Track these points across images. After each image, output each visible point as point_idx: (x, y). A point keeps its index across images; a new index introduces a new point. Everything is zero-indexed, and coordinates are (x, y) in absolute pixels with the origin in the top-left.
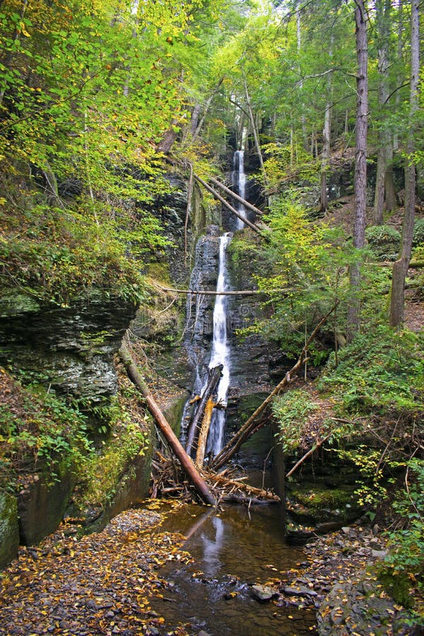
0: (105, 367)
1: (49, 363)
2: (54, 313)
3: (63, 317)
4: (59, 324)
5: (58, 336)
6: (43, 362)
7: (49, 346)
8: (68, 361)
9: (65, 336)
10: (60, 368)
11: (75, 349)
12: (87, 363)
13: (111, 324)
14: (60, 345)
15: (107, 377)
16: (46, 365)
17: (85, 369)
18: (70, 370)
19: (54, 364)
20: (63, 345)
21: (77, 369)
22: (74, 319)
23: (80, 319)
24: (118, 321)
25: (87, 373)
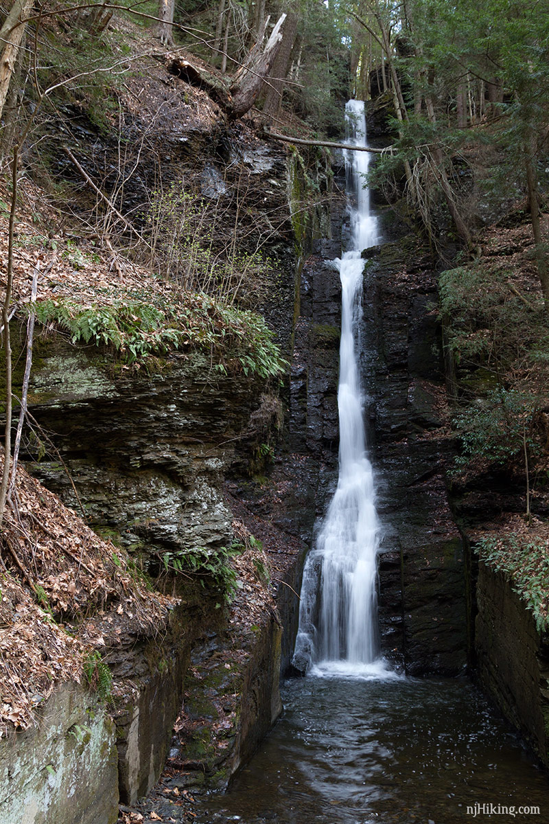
0: (212, 496)
1: (127, 489)
2: (140, 399)
3: (150, 407)
4: (146, 420)
5: (143, 440)
6: (116, 488)
7: (127, 459)
8: (157, 486)
9: (153, 439)
10: (145, 497)
11: (170, 462)
12: (186, 488)
13: (224, 418)
14: (146, 457)
15: (217, 513)
16: (122, 493)
17: (183, 499)
18: (162, 501)
19: (134, 490)
20: (151, 456)
21: (171, 498)
22: (167, 411)
23: (177, 410)
24: (234, 412)
25: (189, 505)
